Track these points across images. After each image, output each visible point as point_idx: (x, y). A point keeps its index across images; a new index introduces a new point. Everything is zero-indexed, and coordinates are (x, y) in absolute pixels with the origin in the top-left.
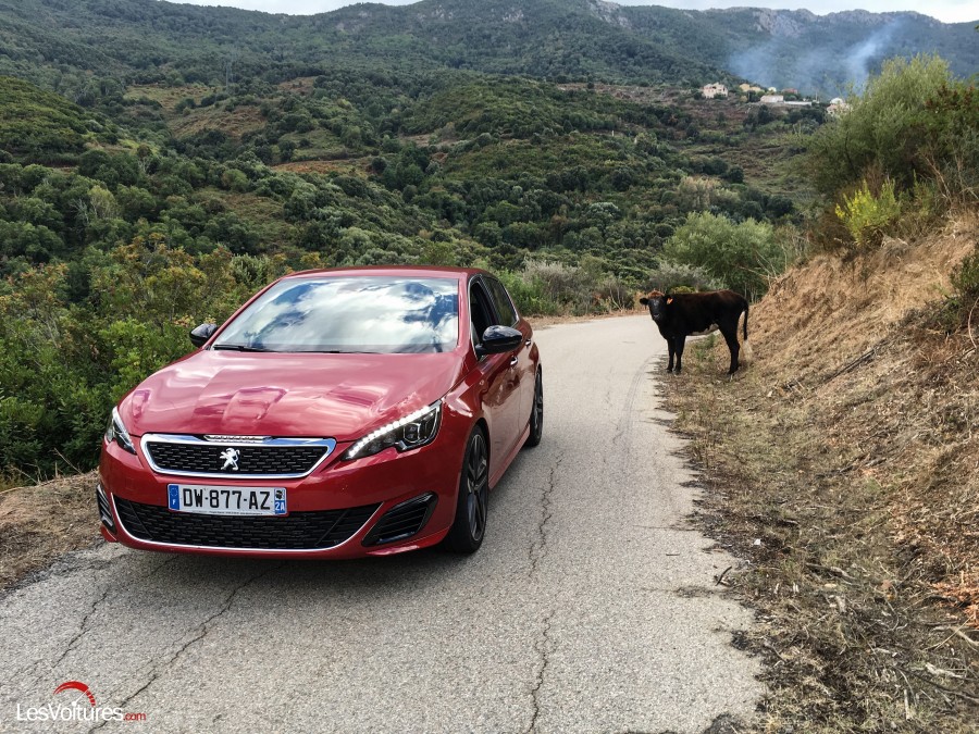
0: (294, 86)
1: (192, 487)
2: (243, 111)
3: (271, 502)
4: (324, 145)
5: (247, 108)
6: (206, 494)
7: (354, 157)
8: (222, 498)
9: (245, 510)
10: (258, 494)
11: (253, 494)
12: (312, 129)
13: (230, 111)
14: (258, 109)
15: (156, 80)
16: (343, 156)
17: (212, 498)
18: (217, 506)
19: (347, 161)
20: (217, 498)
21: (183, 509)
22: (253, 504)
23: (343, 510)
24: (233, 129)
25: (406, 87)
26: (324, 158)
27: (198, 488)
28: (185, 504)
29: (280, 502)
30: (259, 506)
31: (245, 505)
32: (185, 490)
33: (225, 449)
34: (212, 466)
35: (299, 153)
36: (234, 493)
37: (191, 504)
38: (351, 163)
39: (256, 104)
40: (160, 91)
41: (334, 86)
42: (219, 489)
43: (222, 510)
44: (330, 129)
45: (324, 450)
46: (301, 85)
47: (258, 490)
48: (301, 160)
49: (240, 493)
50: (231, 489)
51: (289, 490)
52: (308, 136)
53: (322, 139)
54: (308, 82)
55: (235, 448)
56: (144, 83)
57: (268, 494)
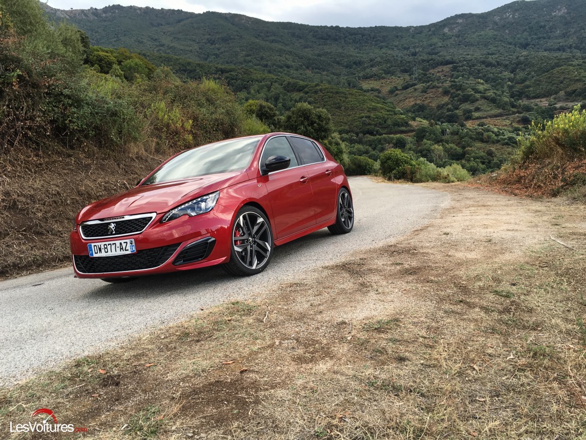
0: (439, 72)
1: (96, 244)
2: (432, 92)
3: (128, 247)
4: (489, 109)
5: (434, 90)
6: (102, 247)
7: (507, 115)
8: (109, 247)
9: (119, 253)
10: (123, 244)
11: (121, 244)
12: (477, 100)
13: (425, 92)
14: (440, 90)
15: (371, 77)
16: (500, 115)
17: (105, 248)
18: (107, 252)
19: (505, 118)
20: (107, 248)
21: (95, 255)
22: (121, 249)
23: (162, 247)
24: (430, 103)
25: (506, 66)
26: (491, 117)
27: (99, 244)
28: (96, 253)
29: (132, 246)
30: (124, 249)
31: (118, 249)
32: (94, 246)
33: (109, 224)
34: (105, 232)
35: (476, 114)
36: (113, 244)
37: (97, 253)
38: (506, 119)
39: (438, 87)
40: (375, 82)
41: (464, 70)
42: (107, 243)
43: (110, 254)
44: (488, 100)
45: (151, 218)
46: (443, 71)
47: (122, 241)
48: (477, 118)
49: (115, 244)
50: (112, 242)
51: (136, 240)
52: (476, 104)
53: (486, 106)
54: (447, 68)
55: (114, 223)
56: (366, 79)
57: (127, 243)
